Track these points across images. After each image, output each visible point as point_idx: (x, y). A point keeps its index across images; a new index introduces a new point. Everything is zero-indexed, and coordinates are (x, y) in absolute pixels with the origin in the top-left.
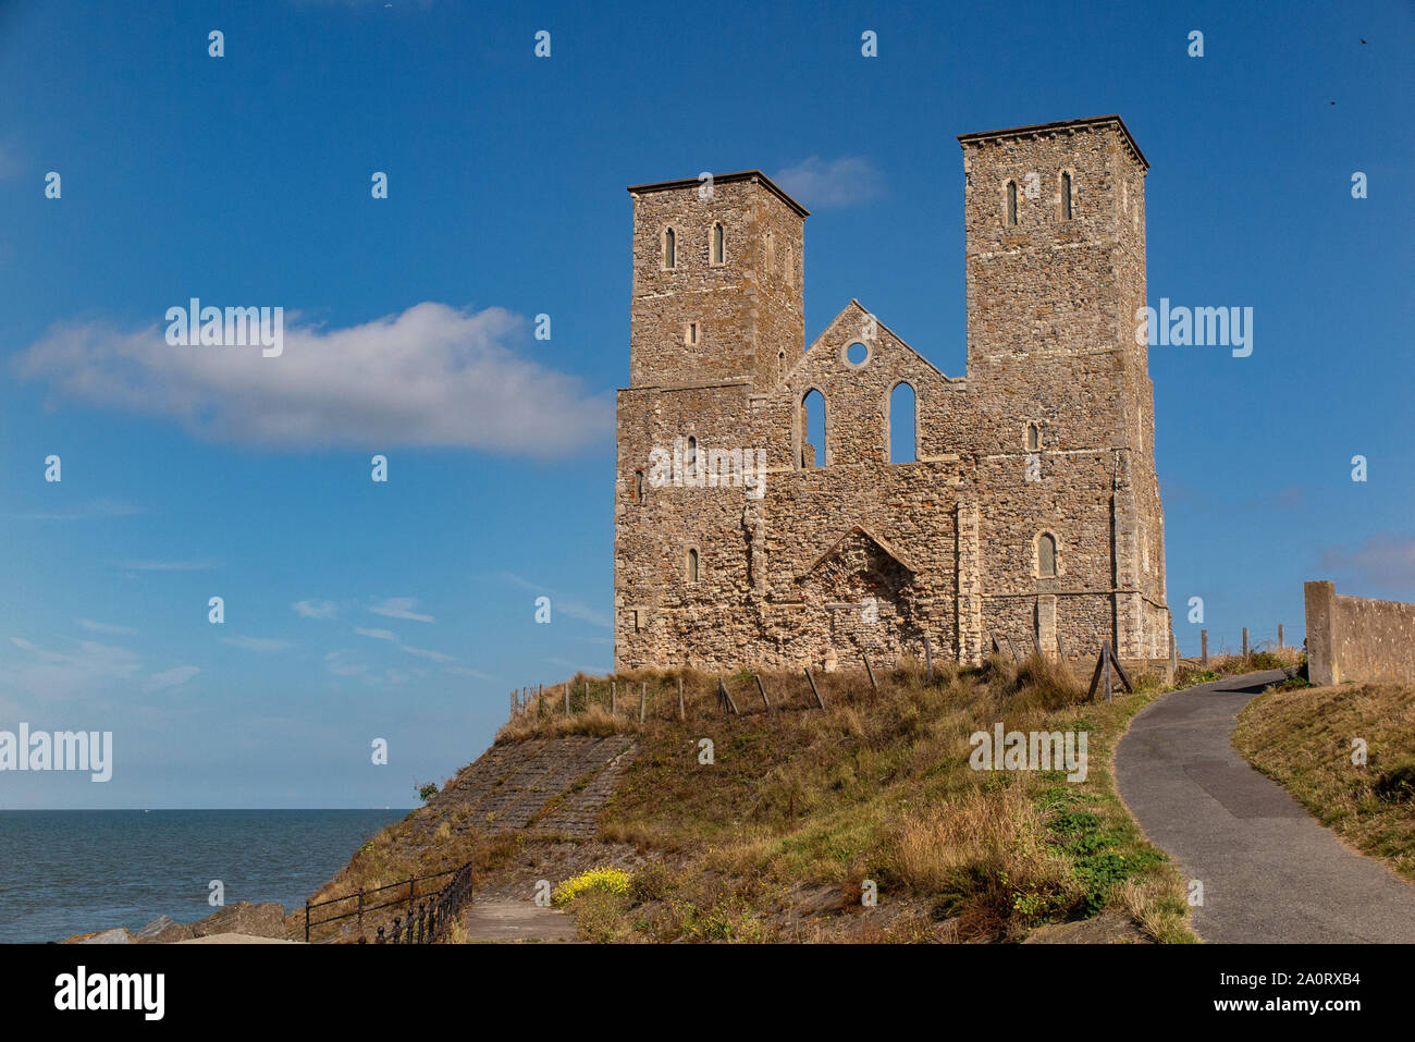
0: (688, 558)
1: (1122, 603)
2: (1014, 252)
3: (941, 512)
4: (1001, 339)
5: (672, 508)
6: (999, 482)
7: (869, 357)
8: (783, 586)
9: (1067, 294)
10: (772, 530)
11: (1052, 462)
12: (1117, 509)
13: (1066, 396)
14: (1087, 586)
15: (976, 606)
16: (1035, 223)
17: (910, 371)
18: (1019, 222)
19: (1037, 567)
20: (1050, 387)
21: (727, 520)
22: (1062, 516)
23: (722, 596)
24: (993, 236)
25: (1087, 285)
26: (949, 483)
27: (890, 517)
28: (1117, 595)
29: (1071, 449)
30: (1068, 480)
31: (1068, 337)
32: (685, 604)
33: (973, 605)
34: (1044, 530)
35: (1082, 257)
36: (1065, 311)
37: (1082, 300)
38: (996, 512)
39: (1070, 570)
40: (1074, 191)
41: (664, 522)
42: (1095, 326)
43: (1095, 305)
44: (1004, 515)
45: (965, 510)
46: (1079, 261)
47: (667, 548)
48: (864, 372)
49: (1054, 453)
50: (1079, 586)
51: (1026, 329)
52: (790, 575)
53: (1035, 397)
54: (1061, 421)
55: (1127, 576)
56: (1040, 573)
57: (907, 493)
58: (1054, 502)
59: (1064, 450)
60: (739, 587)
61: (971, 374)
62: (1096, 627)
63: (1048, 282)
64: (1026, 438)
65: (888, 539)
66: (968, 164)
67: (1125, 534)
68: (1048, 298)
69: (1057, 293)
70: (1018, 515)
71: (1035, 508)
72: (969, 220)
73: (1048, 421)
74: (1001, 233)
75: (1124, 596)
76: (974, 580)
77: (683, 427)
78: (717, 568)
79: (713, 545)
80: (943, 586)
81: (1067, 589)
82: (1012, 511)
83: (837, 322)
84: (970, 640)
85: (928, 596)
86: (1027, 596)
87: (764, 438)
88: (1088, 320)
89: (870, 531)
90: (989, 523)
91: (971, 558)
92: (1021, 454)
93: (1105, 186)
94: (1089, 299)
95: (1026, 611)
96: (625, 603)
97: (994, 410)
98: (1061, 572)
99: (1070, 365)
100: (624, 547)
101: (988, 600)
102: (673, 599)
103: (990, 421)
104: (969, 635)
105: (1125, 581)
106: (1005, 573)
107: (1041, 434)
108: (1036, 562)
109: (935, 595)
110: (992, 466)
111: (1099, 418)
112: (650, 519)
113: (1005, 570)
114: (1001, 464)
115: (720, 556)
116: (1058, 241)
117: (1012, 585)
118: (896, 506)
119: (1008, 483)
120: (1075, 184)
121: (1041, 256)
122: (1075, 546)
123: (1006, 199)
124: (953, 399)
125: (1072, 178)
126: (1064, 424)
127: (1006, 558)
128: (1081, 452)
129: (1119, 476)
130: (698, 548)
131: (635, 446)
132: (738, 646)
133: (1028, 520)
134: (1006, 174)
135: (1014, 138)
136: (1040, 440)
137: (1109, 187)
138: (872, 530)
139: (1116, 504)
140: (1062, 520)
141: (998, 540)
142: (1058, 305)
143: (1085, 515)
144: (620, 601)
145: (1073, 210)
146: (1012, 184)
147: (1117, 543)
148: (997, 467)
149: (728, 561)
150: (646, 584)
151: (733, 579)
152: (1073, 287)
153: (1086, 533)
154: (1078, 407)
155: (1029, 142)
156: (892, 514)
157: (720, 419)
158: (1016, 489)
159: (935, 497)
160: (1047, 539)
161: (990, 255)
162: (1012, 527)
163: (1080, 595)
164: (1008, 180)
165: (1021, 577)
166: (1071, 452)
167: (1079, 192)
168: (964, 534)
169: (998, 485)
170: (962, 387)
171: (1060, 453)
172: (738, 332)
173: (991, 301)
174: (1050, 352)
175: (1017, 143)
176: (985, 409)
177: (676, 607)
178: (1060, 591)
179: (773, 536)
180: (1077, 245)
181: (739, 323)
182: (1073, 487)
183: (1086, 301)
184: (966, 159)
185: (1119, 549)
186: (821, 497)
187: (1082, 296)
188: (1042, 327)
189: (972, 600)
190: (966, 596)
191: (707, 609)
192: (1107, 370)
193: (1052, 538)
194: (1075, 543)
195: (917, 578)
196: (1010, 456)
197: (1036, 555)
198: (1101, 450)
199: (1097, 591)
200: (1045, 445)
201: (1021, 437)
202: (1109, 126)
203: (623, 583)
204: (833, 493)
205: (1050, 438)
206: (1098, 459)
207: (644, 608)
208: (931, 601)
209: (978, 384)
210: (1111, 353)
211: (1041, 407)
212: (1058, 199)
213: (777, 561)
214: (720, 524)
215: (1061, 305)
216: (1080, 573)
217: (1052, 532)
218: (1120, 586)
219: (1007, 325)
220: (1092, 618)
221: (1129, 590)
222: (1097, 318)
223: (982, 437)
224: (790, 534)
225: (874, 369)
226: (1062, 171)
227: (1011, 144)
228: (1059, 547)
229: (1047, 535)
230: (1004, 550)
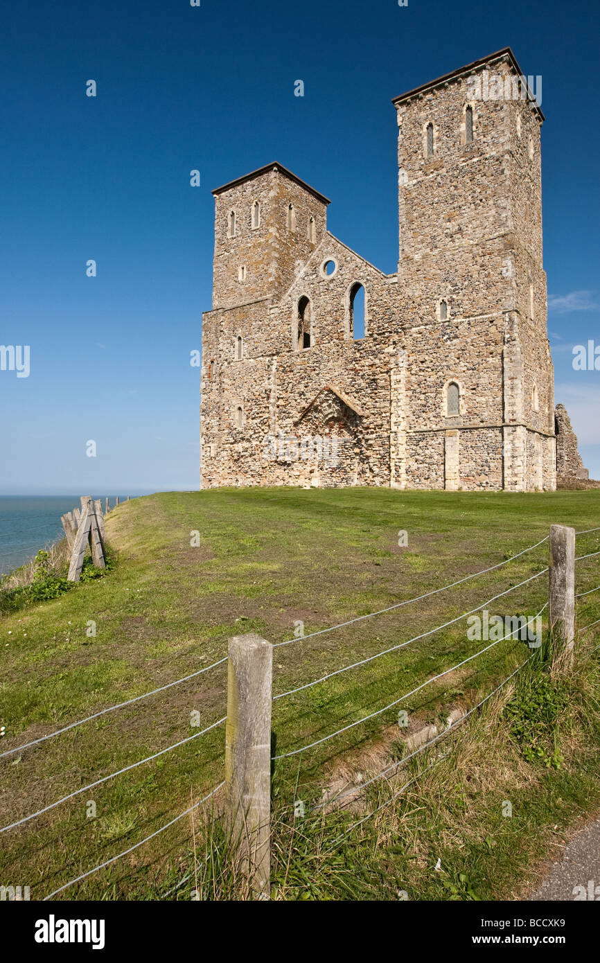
0: (237, 413)
1: (509, 434)
2: (431, 175)
3: (381, 373)
4: (422, 242)
5: (230, 383)
6: (420, 347)
7: (336, 269)
8: (286, 429)
9: (470, 198)
10: (281, 392)
11: (457, 327)
12: (505, 360)
13: (467, 276)
14: (482, 422)
15: (402, 438)
16: (446, 150)
17: (362, 274)
18: (435, 151)
19: (445, 408)
20: (456, 271)
21: (257, 387)
22: (465, 369)
23: (254, 436)
24: (417, 167)
25: (485, 188)
26: (386, 351)
27: (348, 378)
28: (505, 429)
29: (472, 316)
30: (469, 340)
31: (470, 231)
32: (235, 442)
33: (400, 439)
34: (450, 380)
35: (482, 167)
36: (468, 211)
37: (481, 200)
38: (418, 369)
39: (470, 410)
40: (475, 118)
41: (226, 391)
42: (491, 219)
43: (491, 202)
44: (423, 371)
45: (395, 369)
46: (479, 171)
47: (227, 408)
48: (333, 280)
49: (459, 320)
50: (476, 422)
51: (440, 231)
52: (290, 421)
53: (445, 280)
54: (464, 295)
55: (513, 413)
56: (448, 414)
57: (360, 360)
58: (458, 358)
59: (466, 317)
60: (263, 430)
61: (400, 270)
62: (488, 454)
63: (456, 192)
64: (438, 312)
65: (347, 394)
66: (399, 119)
67: (512, 379)
68: (456, 205)
69: (462, 199)
70: (432, 370)
71: (445, 363)
72: (400, 159)
73: (454, 297)
74: (422, 163)
75: (510, 429)
76: (401, 420)
77: (235, 331)
78: (253, 419)
79: (250, 404)
80: (382, 425)
81: (468, 425)
82: (428, 367)
83: (318, 249)
84: (397, 464)
85: (372, 433)
86: (438, 431)
87: (277, 333)
88: (485, 215)
89: (336, 389)
90: (413, 378)
91: (399, 404)
92: (435, 324)
93: (499, 108)
94: (486, 198)
95: (438, 442)
96: (205, 442)
97: (416, 294)
98: (463, 412)
99: (471, 251)
100: (205, 408)
101: (411, 434)
102: (230, 439)
103: (413, 302)
104: (397, 460)
105: (511, 417)
106: (424, 414)
107: (449, 308)
108: (445, 405)
109: (376, 432)
110: (415, 335)
111: (493, 290)
112: (217, 389)
113: (424, 412)
114: (421, 333)
115: (253, 411)
116: (463, 159)
117: (427, 422)
118: (352, 370)
119: (426, 347)
120: (476, 112)
121: (451, 174)
122: (474, 391)
123: (425, 138)
124: (389, 290)
125: (473, 109)
126: (466, 298)
127: (424, 402)
128: (479, 317)
129: (508, 333)
130: (242, 407)
131: (210, 346)
132: (263, 468)
133: (440, 373)
134: (426, 120)
135: (431, 91)
136: (449, 312)
137: (502, 108)
138: (337, 388)
139: (505, 355)
140: (464, 371)
141: (418, 390)
142: (463, 208)
143: (482, 366)
144: (202, 441)
145: (474, 133)
146: (431, 125)
147: (505, 387)
148: (419, 335)
149: (258, 414)
150: (215, 430)
151: (260, 425)
152: (474, 192)
153: (482, 381)
154: (477, 283)
155: (443, 91)
156: (350, 376)
157: (254, 324)
158: (432, 351)
159: (377, 361)
160: (453, 387)
161: (415, 181)
162: (428, 379)
163: (477, 429)
164: (427, 123)
165: (434, 417)
166: (471, 319)
167: (479, 117)
168: (395, 386)
169: (418, 349)
170: (395, 280)
171: (464, 320)
172: (266, 268)
173: (415, 215)
174: (457, 244)
175: (434, 94)
176: (410, 294)
177: (232, 444)
178: (461, 426)
179: (281, 396)
180: (477, 159)
181: (265, 262)
182: (472, 345)
183: (484, 200)
184: (398, 116)
185: (507, 391)
186: (308, 368)
187: (480, 197)
188: (450, 227)
189: (399, 435)
190: (395, 432)
191: (246, 445)
192: (500, 251)
193: (457, 386)
194: (474, 389)
195: (365, 421)
196: (427, 327)
197: (445, 400)
198: (495, 315)
199: (489, 425)
200: (452, 315)
201: (435, 311)
202: (502, 59)
203: (204, 430)
204: (315, 364)
205: (456, 310)
206: (491, 322)
207: (214, 445)
208: (374, 436)
209: (406, 277)
210: (503, 237)
211: (450, 287)
212: (463, 127)
213: (284, 412)
214: (254, 390)
215: (465, 207)
216: (477, 412)
217: (457, 381)
218: (507, 421)
219: (427, 230)
220: (486, 447)
221: (515, 423)
222: (493, 212)
223: (408, 315)
224: (291, 395)
225: (339, 276)
226: (466, 106)
227: (429, 96)
228: (462, 392)
229: (453, 384)
230: (422, 397)
